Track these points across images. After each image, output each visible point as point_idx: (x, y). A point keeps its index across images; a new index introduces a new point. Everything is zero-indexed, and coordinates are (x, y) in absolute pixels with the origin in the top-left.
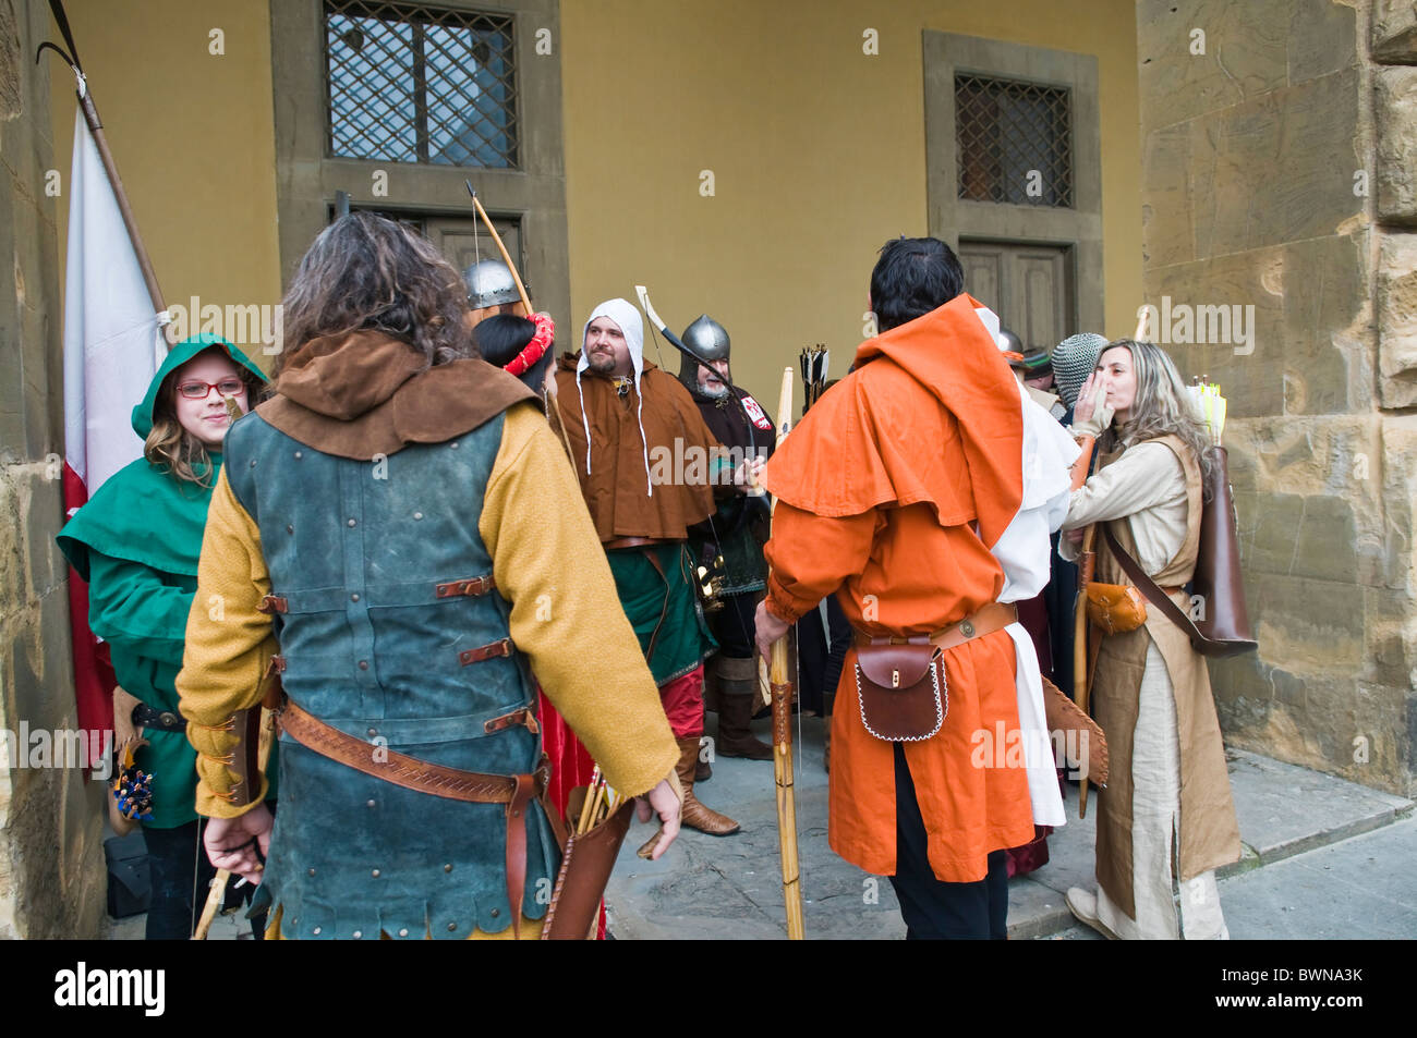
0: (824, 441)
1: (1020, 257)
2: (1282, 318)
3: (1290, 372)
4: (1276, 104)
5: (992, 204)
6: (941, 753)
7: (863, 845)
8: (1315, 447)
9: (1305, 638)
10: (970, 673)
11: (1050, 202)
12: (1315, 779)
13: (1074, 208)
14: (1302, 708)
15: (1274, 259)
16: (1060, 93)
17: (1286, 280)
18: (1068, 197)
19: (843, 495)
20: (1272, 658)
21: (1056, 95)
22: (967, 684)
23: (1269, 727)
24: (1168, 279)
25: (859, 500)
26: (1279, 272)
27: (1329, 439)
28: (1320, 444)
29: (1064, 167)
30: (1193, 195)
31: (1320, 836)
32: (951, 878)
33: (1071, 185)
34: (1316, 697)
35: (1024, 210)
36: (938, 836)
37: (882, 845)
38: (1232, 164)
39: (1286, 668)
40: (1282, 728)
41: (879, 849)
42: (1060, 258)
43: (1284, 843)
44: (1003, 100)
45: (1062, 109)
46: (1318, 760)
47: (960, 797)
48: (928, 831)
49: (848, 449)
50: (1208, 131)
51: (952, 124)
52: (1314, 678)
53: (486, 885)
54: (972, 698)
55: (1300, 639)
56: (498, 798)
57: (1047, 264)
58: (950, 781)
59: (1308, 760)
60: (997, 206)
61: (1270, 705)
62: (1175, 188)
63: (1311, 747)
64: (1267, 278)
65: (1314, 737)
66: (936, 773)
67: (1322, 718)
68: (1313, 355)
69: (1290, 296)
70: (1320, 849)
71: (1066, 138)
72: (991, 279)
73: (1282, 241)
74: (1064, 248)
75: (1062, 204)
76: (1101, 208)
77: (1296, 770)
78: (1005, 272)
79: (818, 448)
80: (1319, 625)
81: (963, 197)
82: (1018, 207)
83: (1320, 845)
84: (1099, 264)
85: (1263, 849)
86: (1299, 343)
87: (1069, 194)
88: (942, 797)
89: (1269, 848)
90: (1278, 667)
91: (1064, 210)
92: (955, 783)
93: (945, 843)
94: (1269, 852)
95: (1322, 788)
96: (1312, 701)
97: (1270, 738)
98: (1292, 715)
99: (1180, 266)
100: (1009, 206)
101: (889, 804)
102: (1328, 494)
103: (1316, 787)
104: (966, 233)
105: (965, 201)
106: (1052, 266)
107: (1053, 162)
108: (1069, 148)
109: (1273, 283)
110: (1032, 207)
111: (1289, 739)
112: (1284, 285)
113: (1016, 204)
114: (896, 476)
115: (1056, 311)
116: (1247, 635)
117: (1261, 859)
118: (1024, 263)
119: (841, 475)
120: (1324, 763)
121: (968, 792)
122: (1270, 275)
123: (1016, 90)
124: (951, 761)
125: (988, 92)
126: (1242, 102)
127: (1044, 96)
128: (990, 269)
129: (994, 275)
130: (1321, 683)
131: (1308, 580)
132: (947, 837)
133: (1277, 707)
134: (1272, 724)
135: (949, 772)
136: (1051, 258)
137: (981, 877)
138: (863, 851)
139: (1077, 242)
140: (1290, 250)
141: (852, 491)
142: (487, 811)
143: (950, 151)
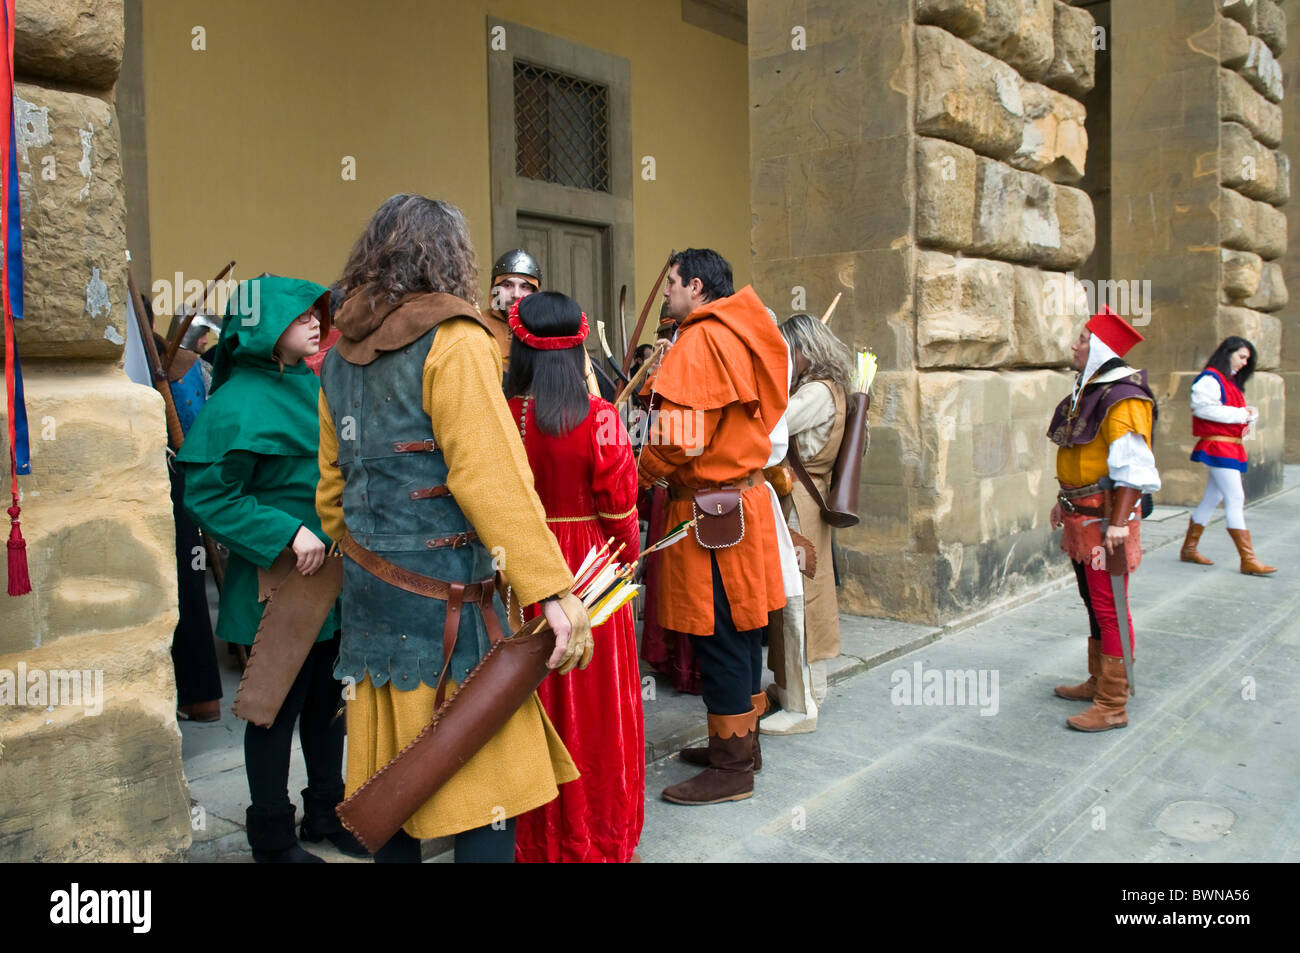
0: (693, 366)
1: (566, 233)
2: (853, 303)
3: (858, 342)
4: (851, 153)
5: (545, 183)
6: (738, 555)
7: (693, 619)
8: (876, 393)
9: (869, 526)
10: (754, 506)
11: (591, 185)
12: (879, 623)
13: (610, 193)
14: (867, 576)
15: (848, 261)
16: (600, 88)
17: (856, 277)
18: (605, 182)
19: (706, 397)
20: (847, 543)
21: (597, 91)
22: (754, 513)
23: (845, 593)
24: (770, 270)
25: (719, 400)
26: (851, 271)
27: (885, 387)
28: (879, 391)
29: (603, 156)
30: (790, 210)
31: (896, 650)
32: (747, 627)
33: (608, 172)
34: (877, 567)
35: (571, 191)
36: (738, 605)
37: (706, 617)
38: (819, 191)
39: (855, 549)
40: (854, 592)
41: (704, 619)
42: (598, 237)
43: (878, 655)
44: (552, 89)
45: (601, 103)
46: (879, 610)
47: (752, 579)
48: (730, 603)
49: (707, 369)
50: (802, 165)
51: (511, 107)
52: (876, 553)
53: (430, 654)
54: (757, 520)
55: (866, 527)
56: (442, 596)
57: (588, 241)
58: (745, 570)
59: (871, 611)
60: (549, 185)
61: (846, 576)
62: (776, 204)
63: (874, 602)
64: (842, 275)
65: (876, 595)
66: (736, 567)
67: (881, 581)
68: (874, 330)
69: (858, 288)
70: (896, 659)
71: (604, 130)
72: (542, 251)
73: (853, 249)
74: (602, 228)
75: (601, 189)
76: (632, 194)
77: (865, 619)
78: (554, 247)
79: (690, 369)
80: (879, 517)
81: (520, 175)
82: (566, 187)
83: (896, 656)
84: (631, 245)
85: (868, 659)
86: (865, 321)
87: (606, 179)
88: (741, 581)
89: (871, 658)
90: (851, 548)
91: (603, 194)
92: (748, 572)
93: (744, 608)
94: (870, 661)
95: (886, 627)
96: (875, 570)
97: (846, 600)
98: (861, 582)
99: (779, 262)
100: (557, 186)
101: (708, 590)
102: (884, 425)
103: (881, 627)
104: (525, 208)
105: (521, 179)
106: (591, 243)
107: (593, 150)
108: (607, 139)
109: (845, 277)
110: (578, 190)
111: (858, 598)
112: (854, 280)
113: (564, 185)
114: (739, 386)
115: (595, 284)
116: (855, 512)
117: (867, 665)
118: (569, 239)
119: (704, 387)
120: (883, 612)
121: (756, 575)
122: (845, 273)
123: (564, 82)
124: (745, 560)
125: (541, 81)
126: (827, 147)
127: (572, 85)
128: (541, 242)
129: (545, 249)
130: (881, 557)
131: (871, 486)
132: (744, 604)
133: (850, 577)
134: (847, 590)
135: (744, 565)
136: (591, 236)
137: (767, 624)
138: (693, 622)
139: (613, 223)
140: (859, 256)
141: (713, 396)
142: (431, 604)
143: (509, 131)
